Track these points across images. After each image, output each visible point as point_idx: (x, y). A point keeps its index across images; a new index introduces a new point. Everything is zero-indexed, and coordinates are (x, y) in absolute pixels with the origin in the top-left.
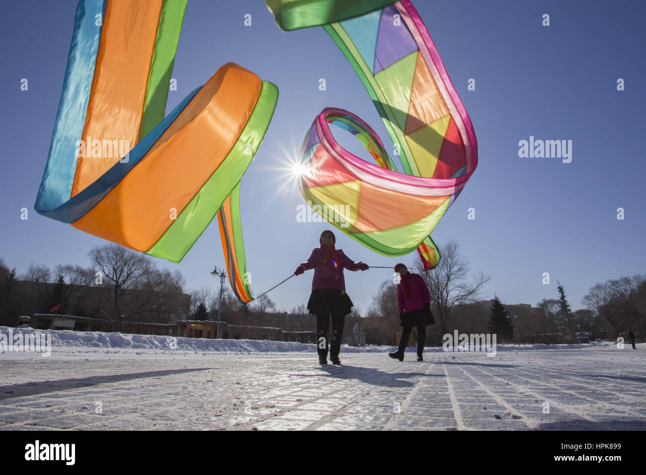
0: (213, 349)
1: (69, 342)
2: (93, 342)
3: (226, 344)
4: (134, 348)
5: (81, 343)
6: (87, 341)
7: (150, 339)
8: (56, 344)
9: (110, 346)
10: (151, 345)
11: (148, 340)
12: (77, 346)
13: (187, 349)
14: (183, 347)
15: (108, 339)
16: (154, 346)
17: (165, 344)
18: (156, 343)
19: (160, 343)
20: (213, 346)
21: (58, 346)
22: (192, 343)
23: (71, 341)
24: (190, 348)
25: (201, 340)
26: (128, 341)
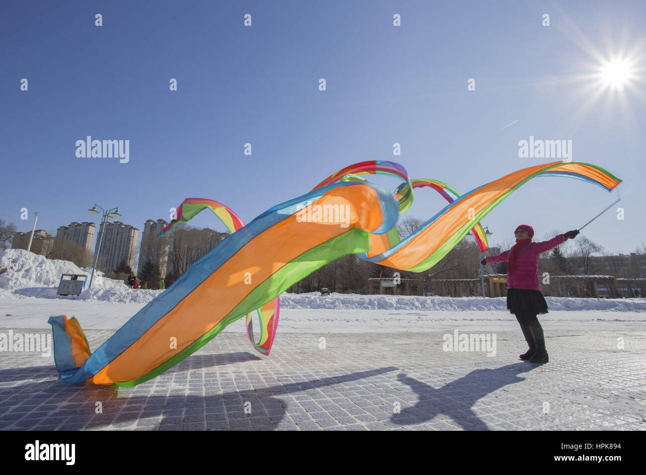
0: (475, 309)
1: (347, 306)
2: (364, 305)
3: (491, 303)
4: (396, 309)
5: (356, 307)
6: (360, 305)
7: (411, 302)
8: (338, 308)
9: (376, 308)
10: (411, 306)
11: (410, 302)
12: (353, 309)
13: (446, 309)
14: (443, 307)
15: (376, 302)
16: (414, 308)
17: (425, 306)
18: (417, 304)
19: (421, 304)
20: (476, 305)
21: (339, 309)
22: (452, 304)
23: (350, 305)
24: (450, 308)
25: (463, 300)
26: (391, 304)
